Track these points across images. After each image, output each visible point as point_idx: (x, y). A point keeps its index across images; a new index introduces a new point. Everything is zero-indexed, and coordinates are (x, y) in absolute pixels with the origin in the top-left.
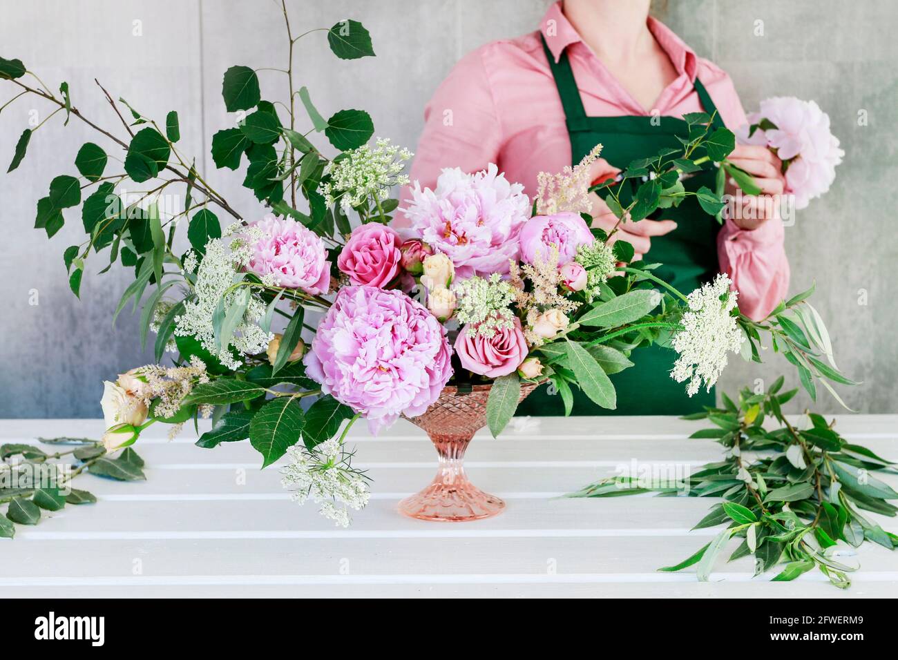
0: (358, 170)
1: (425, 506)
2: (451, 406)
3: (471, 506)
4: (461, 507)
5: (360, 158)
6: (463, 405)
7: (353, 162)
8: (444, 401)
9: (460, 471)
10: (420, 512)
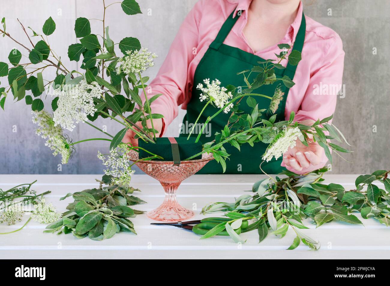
0: (133, 61)
1: (159, 215)
2: (171, 170)
3: (179, 214)
4: (175, 215)
5: (134, 56)
6: (176, 170)
7: (131, 57)
8: (167, 168)
9: (175, 199)
10: (157, 217)
